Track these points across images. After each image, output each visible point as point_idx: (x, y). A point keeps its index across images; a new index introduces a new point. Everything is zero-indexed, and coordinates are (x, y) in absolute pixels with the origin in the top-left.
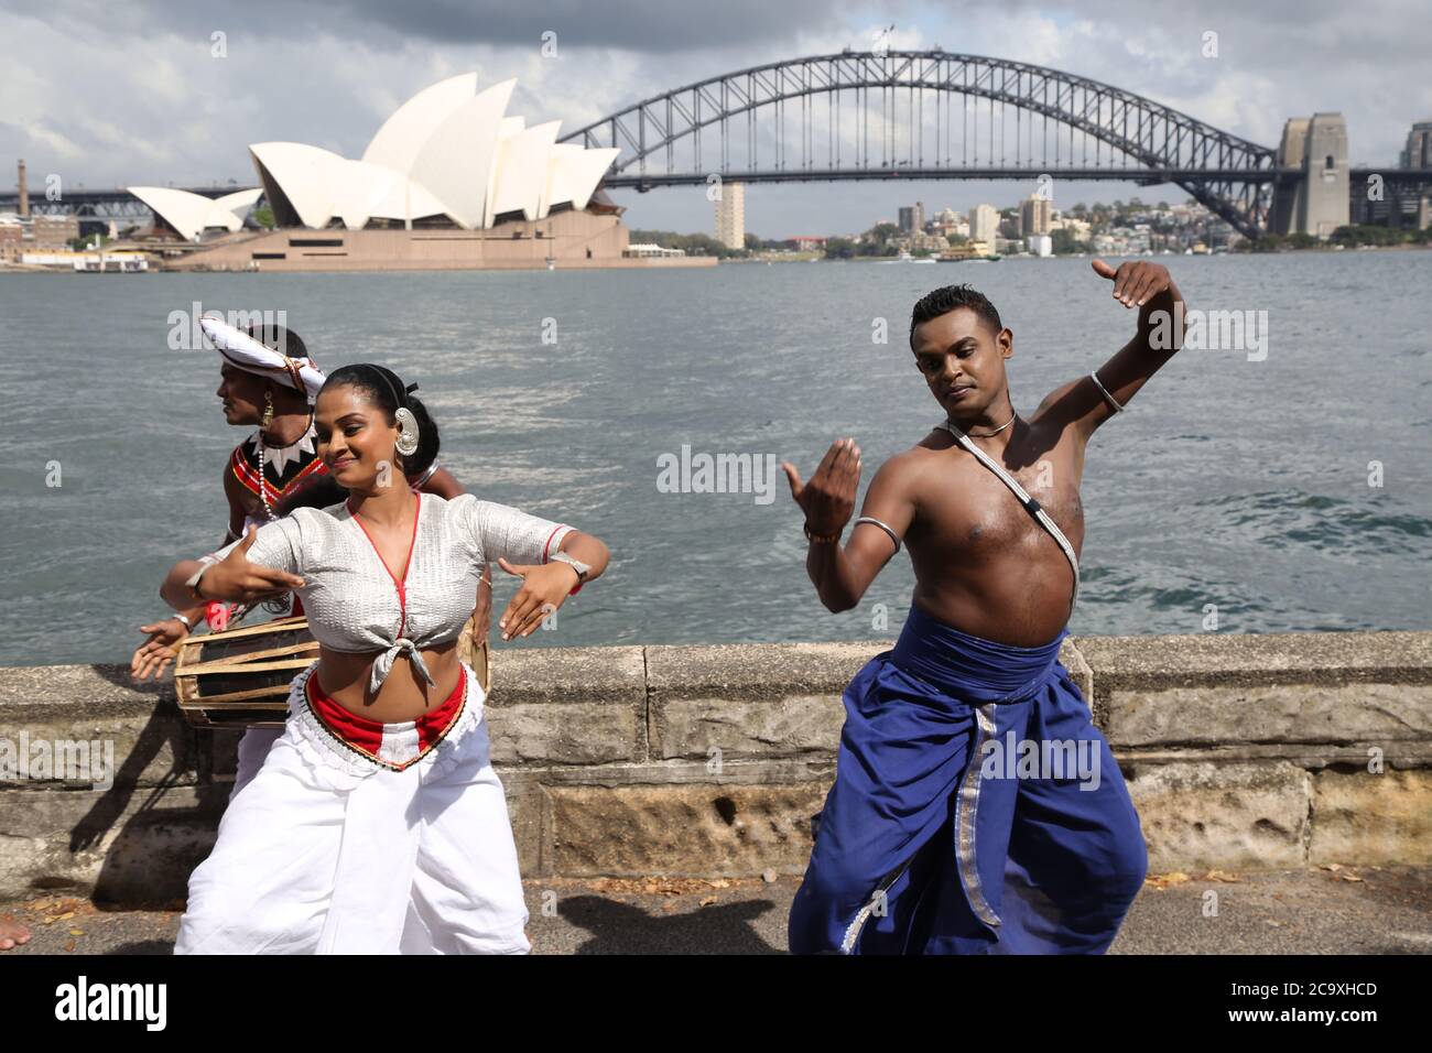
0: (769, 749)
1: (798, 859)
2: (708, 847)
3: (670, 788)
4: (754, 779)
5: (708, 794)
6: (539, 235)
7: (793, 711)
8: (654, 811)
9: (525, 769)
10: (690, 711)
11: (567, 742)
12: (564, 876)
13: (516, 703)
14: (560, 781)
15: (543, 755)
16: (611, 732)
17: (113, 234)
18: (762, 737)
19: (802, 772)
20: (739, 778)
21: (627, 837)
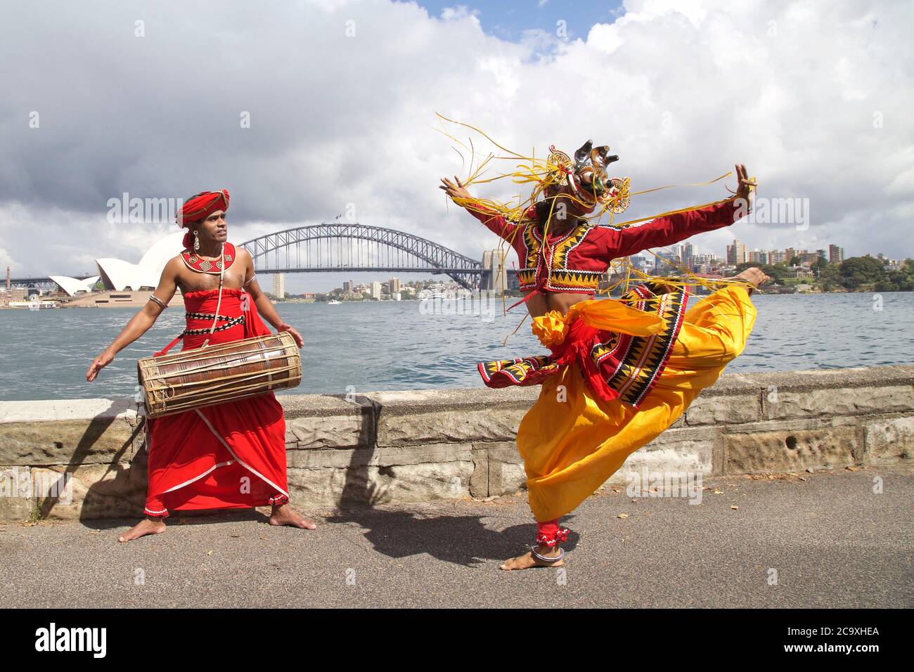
0: (808, 414)
1: (818, 462)
2: (786, 458)
3: (771, 433)
4: (802, 427)
5: (784, 436)
7: (817, 397)
8: (766, 444)
9: (716, 427)
10: (779, 398)
11: (734, 413)
12: (731, 475)
13: (713, 396)
14: (729, 431)
15: (724, 420)
16: (749, 408)
17: (41, 294)
18: (807, 408)
19: (820, 424)
20: (797, 427)
21: (757, 455)
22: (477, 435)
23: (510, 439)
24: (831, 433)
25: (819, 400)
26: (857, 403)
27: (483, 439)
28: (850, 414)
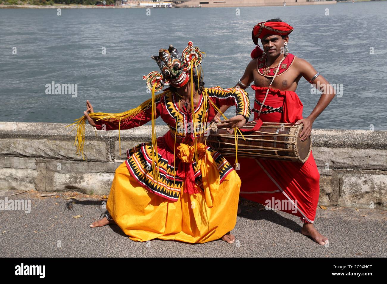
22: (38, 154)
23: (59, 159)
26: (333, 159)
27: (42, 156)
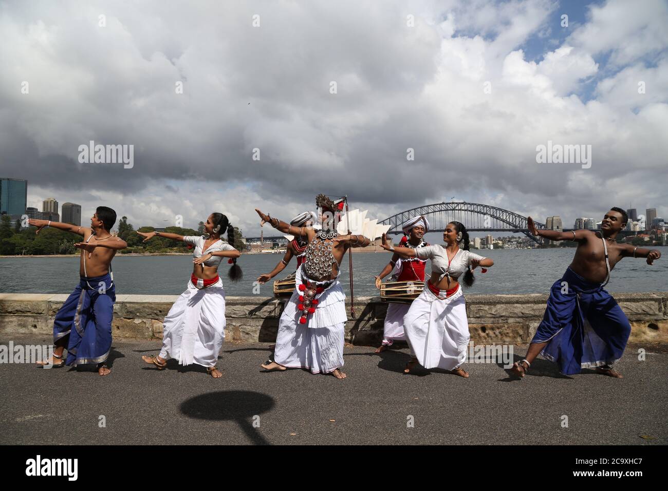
0: (493, 316)
2: (480, 337)
4: (490, 323)
5: (480, 326)
6: (373, 245)
10: (476, 307)
17: (280, 246)
18: (492, 313)
19: (501, 321)
20: (487, 322)
24: (506, 326)
25: (499, 309)
26: (523, 311)
28: (519, 317)
